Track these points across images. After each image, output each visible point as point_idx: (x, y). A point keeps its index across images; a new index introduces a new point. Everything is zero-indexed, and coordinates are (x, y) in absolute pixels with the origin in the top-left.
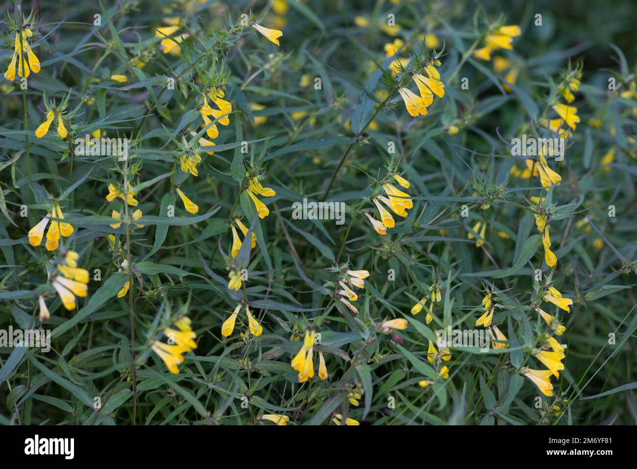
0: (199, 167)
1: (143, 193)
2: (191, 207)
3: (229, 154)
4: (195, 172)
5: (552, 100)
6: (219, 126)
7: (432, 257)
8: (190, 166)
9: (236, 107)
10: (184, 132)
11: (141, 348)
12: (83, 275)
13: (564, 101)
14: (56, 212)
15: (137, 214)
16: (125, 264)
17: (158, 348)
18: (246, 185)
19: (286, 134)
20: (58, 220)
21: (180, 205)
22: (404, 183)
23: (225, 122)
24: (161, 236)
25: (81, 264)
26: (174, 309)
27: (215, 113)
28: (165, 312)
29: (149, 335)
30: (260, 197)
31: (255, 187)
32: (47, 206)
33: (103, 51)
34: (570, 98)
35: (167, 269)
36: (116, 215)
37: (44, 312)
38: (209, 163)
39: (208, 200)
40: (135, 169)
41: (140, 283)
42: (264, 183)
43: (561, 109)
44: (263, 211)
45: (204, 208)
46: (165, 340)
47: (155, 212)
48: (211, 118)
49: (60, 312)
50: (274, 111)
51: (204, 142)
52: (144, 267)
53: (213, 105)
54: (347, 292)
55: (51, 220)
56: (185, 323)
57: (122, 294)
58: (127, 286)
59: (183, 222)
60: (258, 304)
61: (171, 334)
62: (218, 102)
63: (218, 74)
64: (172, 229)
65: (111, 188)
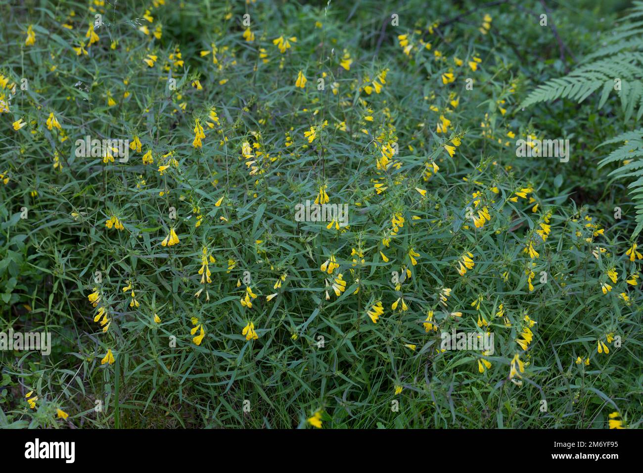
0: (390, 243)
1: (365, 253)
2: (385, 258)
3: (402, 238)
4: (388, 245)
5: (539, 221)
6: (399, 227)
7: (484, 285)
8: (386, 242)
9: (406, 219)
10: (385, 229)
11: (363, 312)
12: (344, 283)
13: (545, 223)
14: (333, 259)
15: (363, 261)
16: (357, 280)
17: (369, 313)
18: (408, 252)
19: (427, 230)
20: (333, 262)
21: (381, 258)
22: (471, 255)
23: (402, 226)
24: (373, 270)
25: (343, 279)
26: (377, 298)
27: (398, 222)
28: (373, 300)
29: (366, 308)
30: (413, 256)
31: (412, 252)
32: (329, 255)
33: (353, 193)
34: (548, 221)
35: (375, 283)
36: (354, 261)
37: (328, 297)
38: (394, 241)
39: (392, 257)
40: (363, 243)
41: (363, 289)
42: (415, 251)
43: (542, 225)
44: (414, 262)
45: (391, 260)
46: (373, 310)
47: (371, 260)
48: (396, 224)
49: (333, 297)
50: (424, 220)
51: (392, 233)
52: (365, 282)
53: (396, 218)
54: (443, 298)
55: (330, 262)
56: (380, 304)
57: (356, 292)
58: (358, 289)
59: (382, 265)
60: (407, 298)
61: (374, 308)
62: (400, 218)
63: (399, 207)
64: (378, 268)
65: (353, 250)
